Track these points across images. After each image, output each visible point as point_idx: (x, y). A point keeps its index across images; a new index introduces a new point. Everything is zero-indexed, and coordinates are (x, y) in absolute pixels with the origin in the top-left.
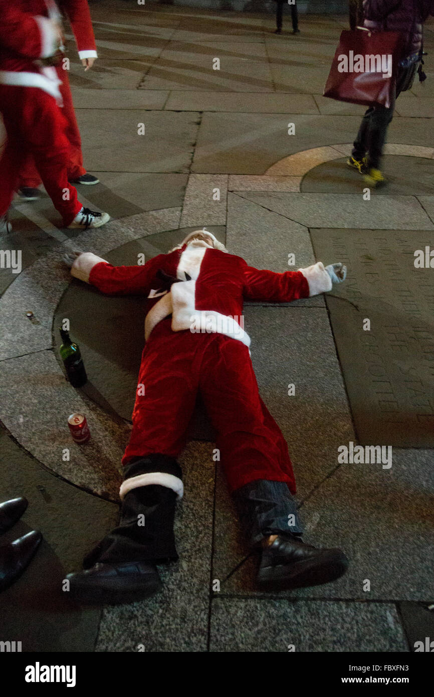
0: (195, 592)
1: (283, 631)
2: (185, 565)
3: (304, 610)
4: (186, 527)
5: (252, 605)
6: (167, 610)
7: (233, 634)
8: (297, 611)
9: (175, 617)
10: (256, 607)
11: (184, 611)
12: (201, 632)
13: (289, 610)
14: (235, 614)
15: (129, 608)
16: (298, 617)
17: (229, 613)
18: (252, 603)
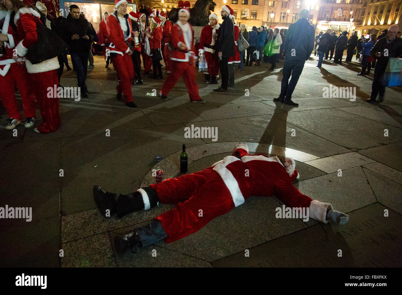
0: (109, 226)
1: (100, 256)
2: (119, 221)
3: (110, 260)
4: (135, 217)
5: (108, 244)
6: (101, 222)
7: (96, 241)
8: (109, 258)
9: (99, 224)
10: (108, 245)
11: (101, 226)
12: (95, 233)
13: (109, 255)
14: (103, 240)
15: (99, 213)
16: (107, 259)
17: (104, 238)
18: (109, 243)
